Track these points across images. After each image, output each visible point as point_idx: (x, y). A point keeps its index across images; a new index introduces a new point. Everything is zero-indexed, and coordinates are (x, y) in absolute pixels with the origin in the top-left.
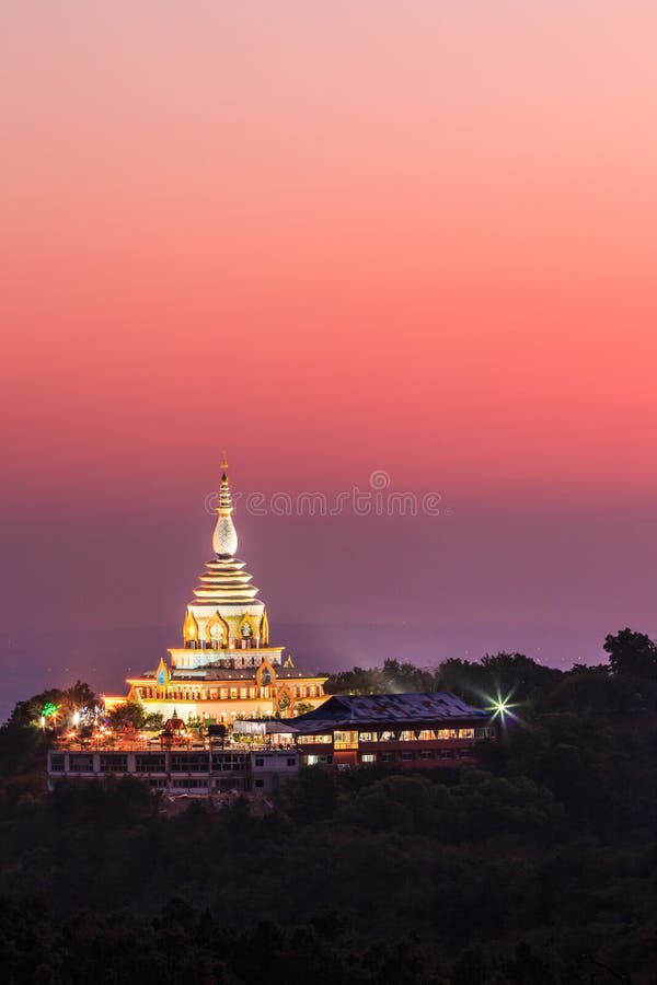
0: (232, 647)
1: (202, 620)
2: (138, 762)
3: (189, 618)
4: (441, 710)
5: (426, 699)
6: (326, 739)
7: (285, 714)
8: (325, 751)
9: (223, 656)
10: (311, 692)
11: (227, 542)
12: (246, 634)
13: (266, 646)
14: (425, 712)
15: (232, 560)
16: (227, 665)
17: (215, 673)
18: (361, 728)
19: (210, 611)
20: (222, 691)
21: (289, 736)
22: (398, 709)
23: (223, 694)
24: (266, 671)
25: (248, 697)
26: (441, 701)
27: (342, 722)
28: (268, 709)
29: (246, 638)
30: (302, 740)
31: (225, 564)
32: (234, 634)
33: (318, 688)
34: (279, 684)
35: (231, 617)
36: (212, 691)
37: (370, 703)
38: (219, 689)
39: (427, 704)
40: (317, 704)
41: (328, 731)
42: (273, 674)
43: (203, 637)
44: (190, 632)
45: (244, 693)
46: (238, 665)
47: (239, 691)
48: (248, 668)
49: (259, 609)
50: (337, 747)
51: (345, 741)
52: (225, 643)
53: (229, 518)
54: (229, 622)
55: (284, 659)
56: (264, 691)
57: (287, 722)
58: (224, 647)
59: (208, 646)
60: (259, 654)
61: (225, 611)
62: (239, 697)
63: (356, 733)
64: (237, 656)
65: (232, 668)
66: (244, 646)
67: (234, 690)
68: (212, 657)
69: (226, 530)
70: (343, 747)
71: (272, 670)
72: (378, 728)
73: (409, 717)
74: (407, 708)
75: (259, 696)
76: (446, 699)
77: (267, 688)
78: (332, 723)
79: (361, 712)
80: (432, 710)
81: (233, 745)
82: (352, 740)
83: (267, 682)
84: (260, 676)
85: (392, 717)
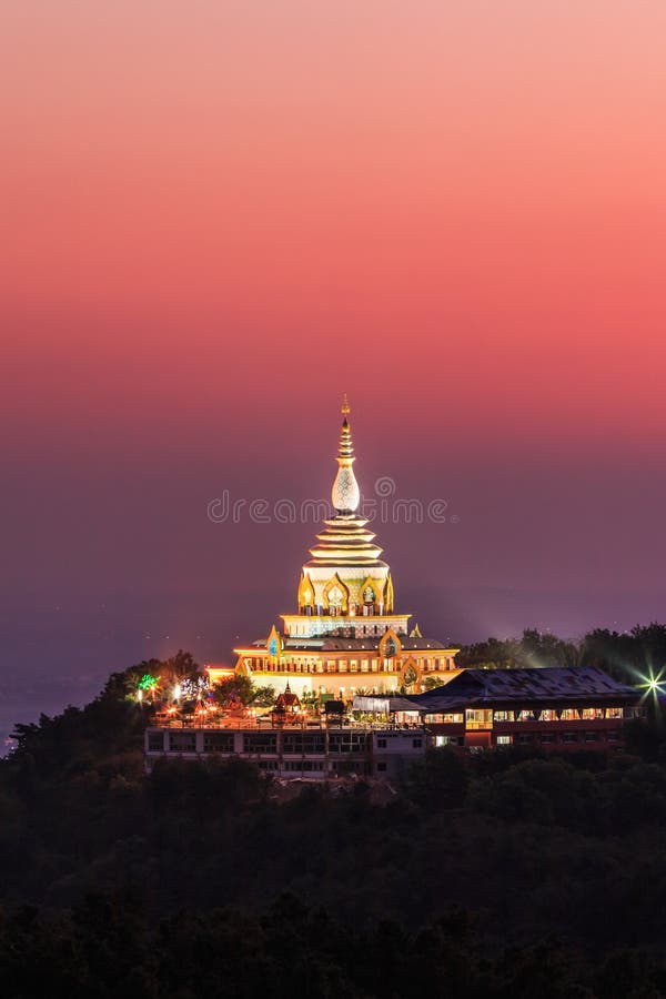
0: (352, 614)
1: (320, 582)
2: (246, 742)
3: (304, 581)
4: (585, 687)
5: (571, 674)
6: (457, 718)
7: (411, 690)
8: (455, 731)
9: (341, 623)
10: (441, 665)
11: (348, 495)
12: (369, 599)
13: (390, 613)
14: (567, 689)
15: (353, 516)
16: (347, 634)
17: (333, 644)
18: (496, 706)
19: (329, 573)
20: (341, 662)
21: (415, 714)
22: (537, 685)
23: (342, 666)
24: (390, 641)
25: (370, 670)
26: (586, 677)
27: (475, 699)
28: (393, 684)
29: (368, 604)
30: (429, 718)
31: (345, 521)
32: (355, 599)
33: (448, 661)
34: (405, 655)
35: (351, 581)
36: (331, 663)
37: (507, 678)
38: (337, 661)
39: (570, 680)
40: (447, 678)
41: (460, 709)
42: (397, 644)
43: (320, 603)
44: (305, 597)
45: (365, 665)
46: (359, 634)
47: (359, 664)
48: (370, 638)
49: (383, 573)
50: (468, 727)
51: (478, 720)
52: (344, 609)
53: (350, 470)
54: (350, 586)
55: (411, 628)
56: (389, 663)
57: (413, 698)
58: (344, 614)
59: (326, 612)
60: (383, 622)
61: (345, 574)
62: (359, 670)
63: (490, 712)
64: (358, 624)
65: (352, 637)
66: (365, 613)
67: (354, 662)
68: (331, 625)
69: (347, 483)
70: (476, 727)
71: (397, 641)
72: (516, 706)
73: (551, 695)
74: (546, 684)
75: (382, 669)
76: (592, 674)
77: (390, 661)
78: (465, 700)
79: (497, 689)
80: (575, 686)
81: (353, 724)
82: (486, 719)
83: (391, 654)
84: (383, 646)
85: (531, 694)
